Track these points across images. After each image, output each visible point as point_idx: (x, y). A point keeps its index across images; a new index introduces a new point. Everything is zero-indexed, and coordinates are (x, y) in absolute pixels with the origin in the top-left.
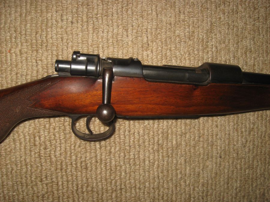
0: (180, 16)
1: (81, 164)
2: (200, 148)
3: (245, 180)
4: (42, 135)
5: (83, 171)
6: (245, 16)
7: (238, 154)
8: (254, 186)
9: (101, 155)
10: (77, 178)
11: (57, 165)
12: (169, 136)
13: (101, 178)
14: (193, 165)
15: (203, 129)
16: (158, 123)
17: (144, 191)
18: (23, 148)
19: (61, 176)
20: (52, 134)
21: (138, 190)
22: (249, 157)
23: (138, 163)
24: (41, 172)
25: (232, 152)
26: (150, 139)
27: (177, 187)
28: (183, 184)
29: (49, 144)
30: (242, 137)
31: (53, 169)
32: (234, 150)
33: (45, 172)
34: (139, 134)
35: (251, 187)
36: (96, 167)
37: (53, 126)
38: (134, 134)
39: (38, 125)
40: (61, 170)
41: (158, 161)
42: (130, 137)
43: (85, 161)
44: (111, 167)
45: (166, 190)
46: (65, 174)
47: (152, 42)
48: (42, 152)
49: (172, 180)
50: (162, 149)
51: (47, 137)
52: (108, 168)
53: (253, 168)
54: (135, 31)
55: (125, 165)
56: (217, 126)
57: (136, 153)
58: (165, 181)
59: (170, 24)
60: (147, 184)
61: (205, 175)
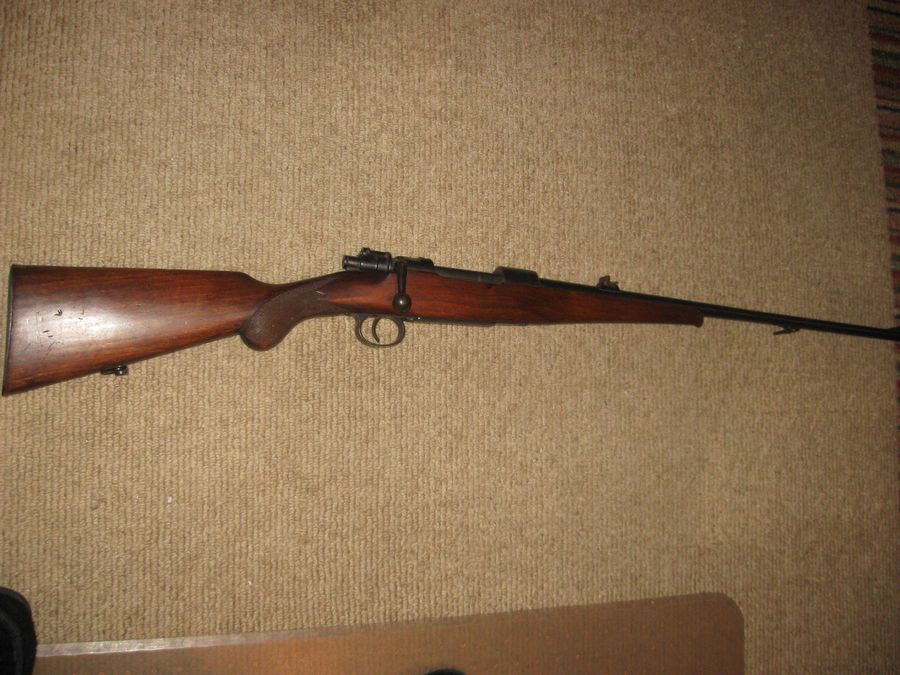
0: (472, 214)
2: (495, 371)
6: (548, 217)
9: (379, 371)
12: (459, 353)
15: (499, 349)
24: (307, 388)
25: (534, 379)
26: (436, 356)
28: (475, 415)
30: (546, 361)
47: (440, 242)
50: (451, 369)
54: (421, 229)
59: (461, 223)
61: (503, 406)
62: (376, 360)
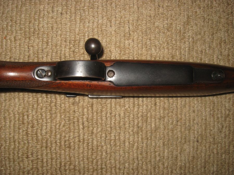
0: (159, 9)
1: (65, 143)
2: (177, 132)
3: (222, 164)
4: (30, 114)
5: (67, 150)
6: (219, 11)
7: (214, 138)
8: (230, 171)
9: (84, 135)
10: (60, 156)
11: (42, 142)
12: (149, 119)
13: (83, 157)
14: (171, 148)
15: (181, 114)
16: (138, 107)
17: (124, 171)
18: (12, 125)
19: (45, 153)
20: (40, 113)
21: (118, 171)
22: (225, 143)
23: (118, 144)
24: (27, 149)
25: (208, 136)
26: (130, 122)
27: (155, 169)
28: (161, 166)
29: (36, 123)
30: (218, 122)
31: (39, 147)
32: (211, 135)
33: (31, 149)
34: (119, 116)
35: (227, 172)
36: (79, 146)
37: (41, 106)
38: (115, 116)
39: (26, 105)
40: (46, 147)
41: (138, 143)
42: (111, 119)
43: (69, 140)
44: (93, 147)
45: (145, 171)
46: (49, 151)
47: (133, 32)
48: (30, 130)
49: (151, 162)
50: (142, 131)
51: (34, 116)
52: (90, 147)
53: (229, 153)
54: (118, 22)
55: (106, 146)
56: (194, 112)
57: (116, 134)
58: (144, 163)
59: (150, 16)
60: (127, 165)
61: (183, 158)
62: (81, 127)
